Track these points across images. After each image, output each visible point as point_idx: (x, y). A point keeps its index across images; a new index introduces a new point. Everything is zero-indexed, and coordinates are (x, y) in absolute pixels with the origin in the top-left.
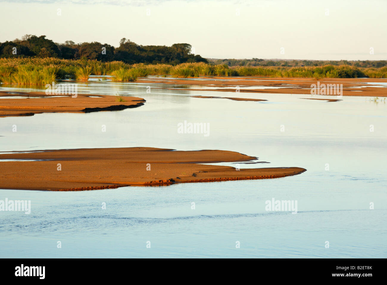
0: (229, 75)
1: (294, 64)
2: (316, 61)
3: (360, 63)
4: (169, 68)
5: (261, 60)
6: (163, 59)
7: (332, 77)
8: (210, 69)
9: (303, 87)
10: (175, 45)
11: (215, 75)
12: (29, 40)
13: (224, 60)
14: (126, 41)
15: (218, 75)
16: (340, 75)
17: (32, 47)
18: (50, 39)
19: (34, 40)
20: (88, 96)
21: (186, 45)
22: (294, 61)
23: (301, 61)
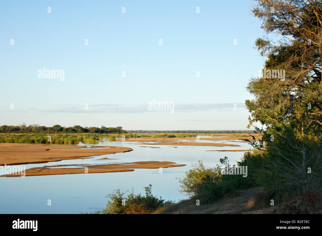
0: (137, 137)
1: (152, 132)
2: (159, 131)
3: (172, 132)
4: (119, 135)
5: (142, 131)
6: (114, 132)
7: (167, 137)
8: (131, 135)
9: (164, 142)
10: (118, 127)
11: (133, 137)
12: (75, 127)
13: (130, 131)
14: (103, 126)
15: (134, 137)
16: (169, 137)
17: (76, 129)
18: (81, 126)
19: (76, 127)
20: (115, 147)
21: (121, 127)
22: (152, 131)
23: (154, 131)
